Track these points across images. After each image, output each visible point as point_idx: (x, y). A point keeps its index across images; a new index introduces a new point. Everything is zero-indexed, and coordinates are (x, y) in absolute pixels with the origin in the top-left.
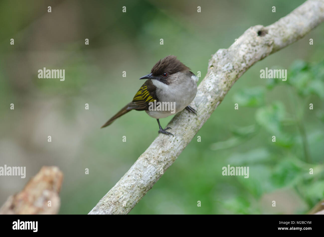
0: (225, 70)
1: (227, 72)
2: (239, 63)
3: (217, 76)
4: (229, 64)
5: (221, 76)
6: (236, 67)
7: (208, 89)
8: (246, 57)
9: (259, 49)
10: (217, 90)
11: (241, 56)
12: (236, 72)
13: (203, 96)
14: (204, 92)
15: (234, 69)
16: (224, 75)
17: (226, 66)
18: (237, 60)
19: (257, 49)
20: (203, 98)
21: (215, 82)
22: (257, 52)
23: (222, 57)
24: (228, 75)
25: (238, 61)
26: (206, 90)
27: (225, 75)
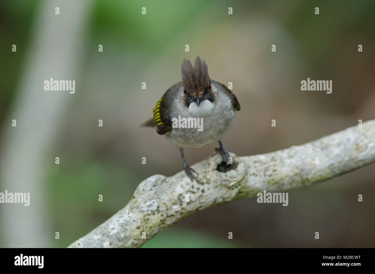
0: (145, 209)
1: (146, 213)
2: (169, 204)
3: (131, 214)
4: (154, 202)
5: (136, 216)
6: (163, 208)
7: (109, 230)
8: (184, 197)
9: (209, 189)
10: (122, 235)
11: (176, 194)
12: (162, 215)
13: (98, 240)
14: (102, 234)
15: (158, 210)
16: (141, 215)
17: (148, 203)
18: (167, 198)
19: (206, 189)
20: (98, 242)
21: (124, 223)
22: (204, 194)
23: (149, 189)
24: (147, 217)
25: (169, 200)
26: (107, 232)
27: (142, 217)
